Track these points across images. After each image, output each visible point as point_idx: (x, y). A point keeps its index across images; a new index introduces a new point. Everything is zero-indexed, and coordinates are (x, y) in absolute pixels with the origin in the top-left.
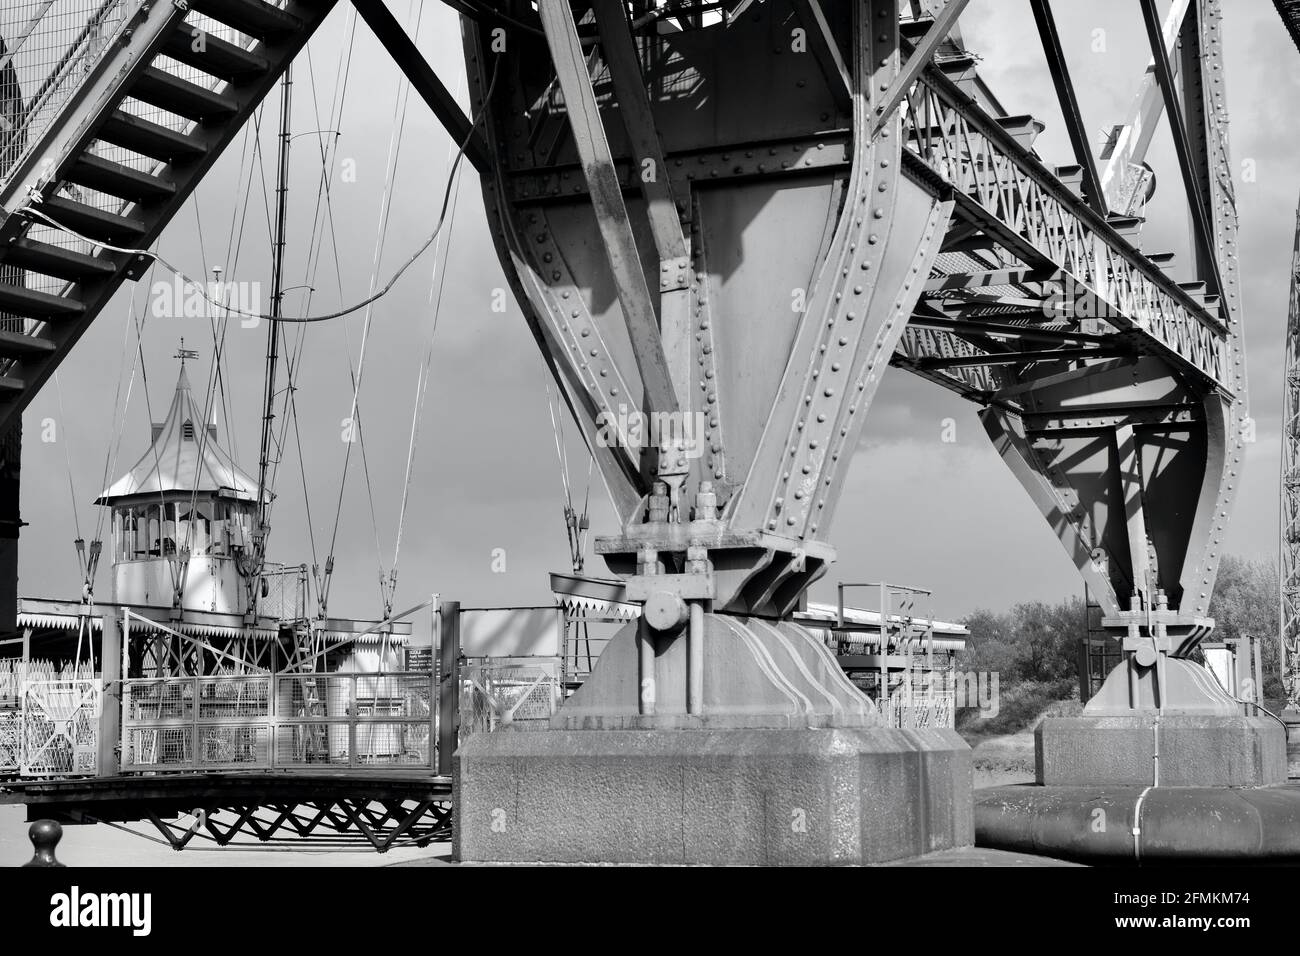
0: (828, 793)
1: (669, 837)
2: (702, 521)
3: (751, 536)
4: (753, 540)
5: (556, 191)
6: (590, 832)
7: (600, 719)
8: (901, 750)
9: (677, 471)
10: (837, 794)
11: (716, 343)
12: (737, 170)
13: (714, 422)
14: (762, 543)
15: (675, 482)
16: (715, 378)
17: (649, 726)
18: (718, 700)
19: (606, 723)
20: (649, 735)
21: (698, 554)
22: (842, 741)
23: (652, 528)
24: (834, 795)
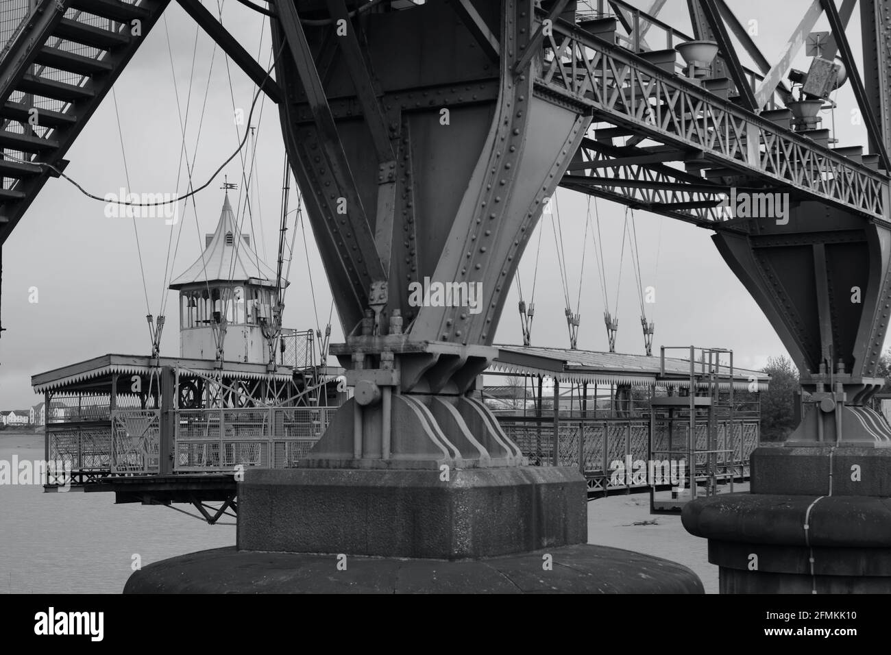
0: (451, 512)
1: (358, 538)
2: (393, 335)
3: (421, 345)
4: (422, 348)
6: (313, 534)
7: (328, 461)
8: (514, 483)
9: (379, 302)
10: (457, 513)
11: (417, 216)
12: (431, 103)
13: (414, 268)
14: (429, 350)
15: (378, 309)
16: (415, 239)
17: (356, 466)
18: (400, 450)
19: (331, 464)
20: (350, 473)
21: (388, 356)
22: (462, 479)
23: (364, 339)
24: (455, 513)
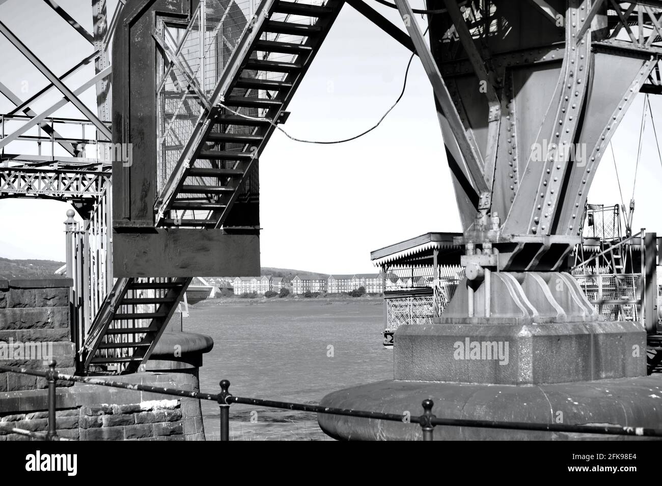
0: (517, 353)
1: (463, 371)
2: (492, 230)
3: (508, 238)
4: (510, 239)
5: (459, 71)
6: (437, 368)
7: (451, 319)
9: (484, 207)
10: (522, 353)
11: (518, 143)
12: (526, 61)
14: (514, 241)
15: (484, 212)
16: (517, 160)
17: (468, 322)
18: (497, 311)
19: (454, 320)
20: (460, 327)
21: (487, 245)
22: (526, 330)
24: (520, 354)
